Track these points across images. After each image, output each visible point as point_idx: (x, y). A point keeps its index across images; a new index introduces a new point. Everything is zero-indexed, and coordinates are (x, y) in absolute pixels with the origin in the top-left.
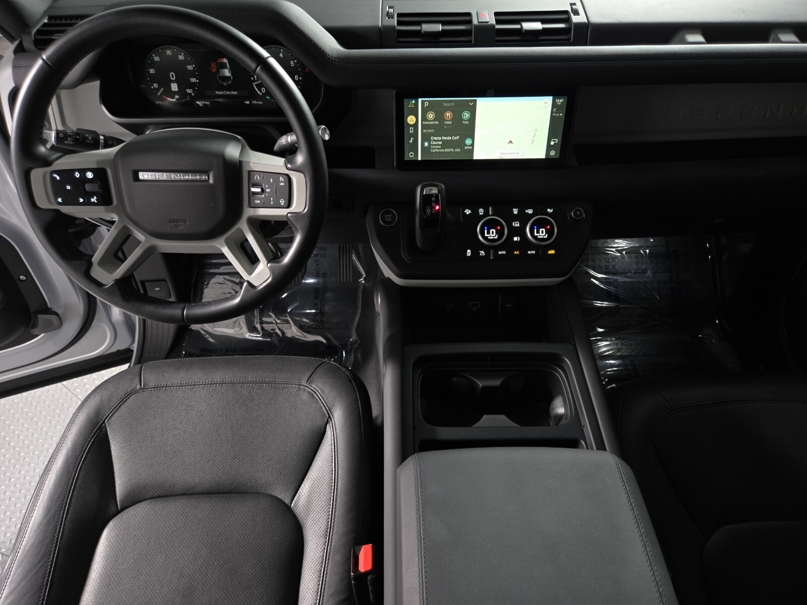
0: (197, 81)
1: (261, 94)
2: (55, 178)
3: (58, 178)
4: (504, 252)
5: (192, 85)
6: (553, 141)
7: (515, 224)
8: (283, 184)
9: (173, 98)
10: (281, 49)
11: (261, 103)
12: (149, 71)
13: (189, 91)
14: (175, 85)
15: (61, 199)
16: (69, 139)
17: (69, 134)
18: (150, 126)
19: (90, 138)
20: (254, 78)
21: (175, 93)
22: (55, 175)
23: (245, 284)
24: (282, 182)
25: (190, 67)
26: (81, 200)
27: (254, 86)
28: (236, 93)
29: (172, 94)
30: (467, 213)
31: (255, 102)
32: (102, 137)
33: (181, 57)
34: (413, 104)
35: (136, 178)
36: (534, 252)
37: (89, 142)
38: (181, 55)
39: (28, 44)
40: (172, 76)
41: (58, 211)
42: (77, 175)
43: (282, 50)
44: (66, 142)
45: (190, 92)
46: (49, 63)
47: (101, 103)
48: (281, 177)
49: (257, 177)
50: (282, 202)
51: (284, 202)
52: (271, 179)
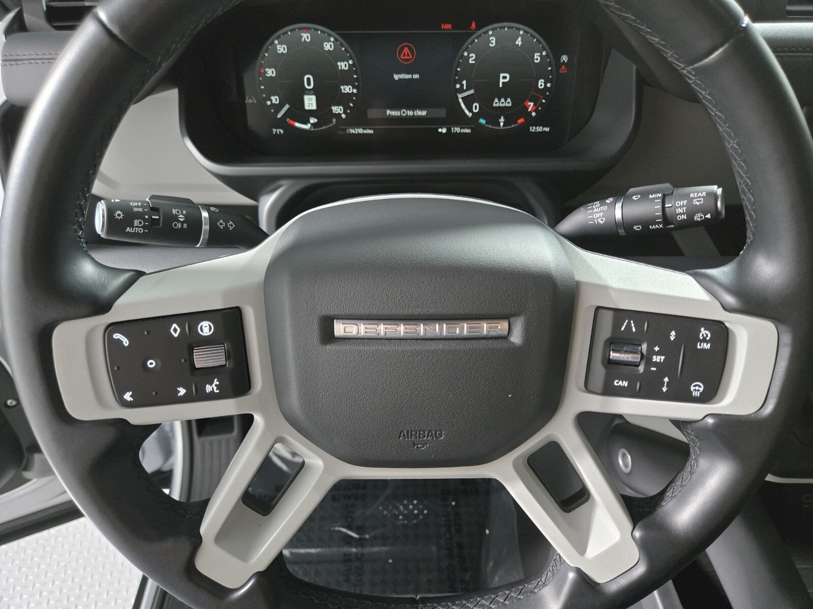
0: (355, 91)
1: (470, 115)
2: (119, 341)
3: (126, 342)
5: (343, 100)
8: (707, 346)
9: (306, 122)
10: (519, 29)
11: (468, 131)
12: (265, 72)
13: (337, 109)
14: (311, 100)
15: (131, 393)
16: (136, 222)
17: (136, 210)
18: (283, 182)
19: (181, 218)
20: (462, 85)
21: (311, 113)
22: (117, 336)
23: (571, 575)
24: (704, 340)
25: (343, 65)
26: (182, 391)
27: (460, 100)
28: (424, 113)
29: (304, 116)
31: (457, 130)
32: (205, 214)
33: (328, 46)
35: (328, 336)
37: (179, 226)
38: (329, 41)
39: (34, 18)
40: (309, 80)
42: (175, 330)
43: (521, 32)
44: (128, 229)
45: (339, 111)
46: (115, 30)
47: (183, 136)
48: (702, 329)
49: (629, 324)
50: (697, 388)
51: (701, 389)
52: (673, 333)
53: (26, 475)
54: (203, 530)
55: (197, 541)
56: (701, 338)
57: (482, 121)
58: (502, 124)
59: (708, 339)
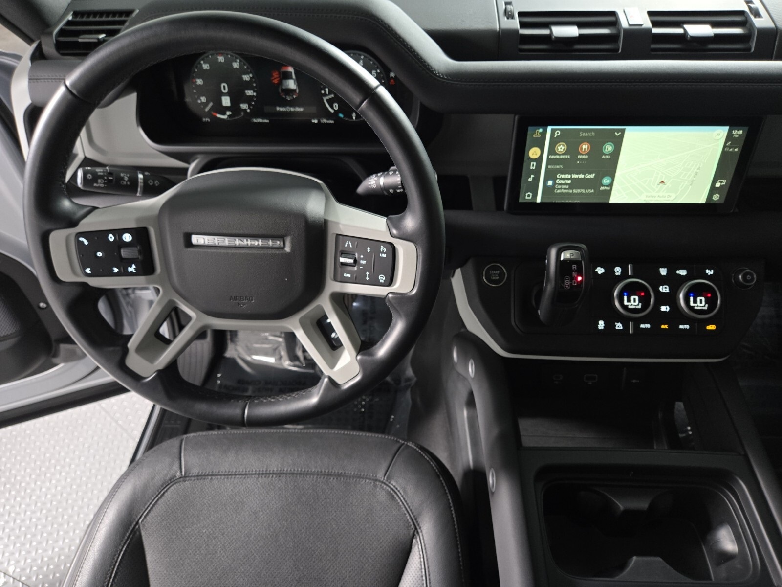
0: (255, 94)
1: (332, 111)
2: (82, 242)
3: (86, 242)
4: (648, 326)
5: (248, 100)
6: (720, 182)
7: (662, 289)
8: (384, 255)
9: (224, 114)
10: (360, 55)
11: (331, 122)
12: (196, 82)
13: (244, 106)
14: (226, 99)
15: (89, 269)
16: (99, 181)
17: (99, 174)
18: (199, 156)
19: (126, 178)
20: (325, 92)
21: (227, 108)
22: (81, 239)
23: (326, 380)
24: (383, 253)
25: (246, 78)
26: (116, 270)
28: (301, 109)
29: (223, 110)
30: (600, 273)
31: (325, 121)
32: (141, 176)
33: (236, 65)
34: (540, 133)
35: (189, 244)
36: (687, 327)
37: (125, 183)
38: (236, 62)
39: (49, 48)
40: (224, 87)
41: (84, 285)
42: (111, 238)
43: (362, 57)
44: (95, 185)
46: (74, 92)
47: (138, 125)
48: (382, 246)
49: (349, 243)
50: (382, 278)
51: (384, 279)
52: (369, 248)
53: (55, 360)
54: (129, 345)
55: (125, 351)
56: (382, 251)
57: (341, 115)
58: (354, 118)
59: (385, 251)
